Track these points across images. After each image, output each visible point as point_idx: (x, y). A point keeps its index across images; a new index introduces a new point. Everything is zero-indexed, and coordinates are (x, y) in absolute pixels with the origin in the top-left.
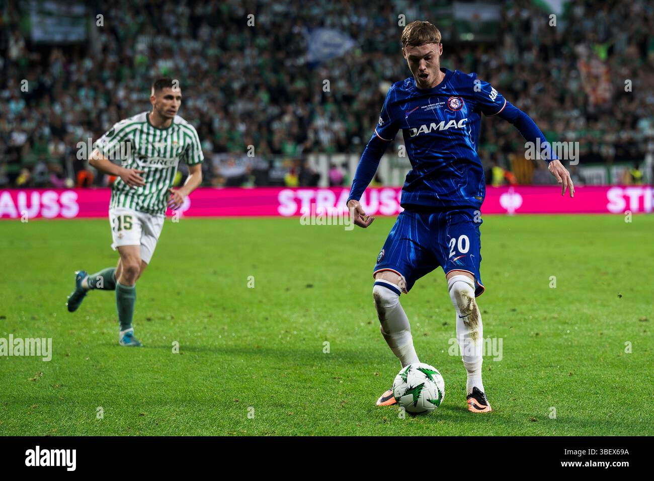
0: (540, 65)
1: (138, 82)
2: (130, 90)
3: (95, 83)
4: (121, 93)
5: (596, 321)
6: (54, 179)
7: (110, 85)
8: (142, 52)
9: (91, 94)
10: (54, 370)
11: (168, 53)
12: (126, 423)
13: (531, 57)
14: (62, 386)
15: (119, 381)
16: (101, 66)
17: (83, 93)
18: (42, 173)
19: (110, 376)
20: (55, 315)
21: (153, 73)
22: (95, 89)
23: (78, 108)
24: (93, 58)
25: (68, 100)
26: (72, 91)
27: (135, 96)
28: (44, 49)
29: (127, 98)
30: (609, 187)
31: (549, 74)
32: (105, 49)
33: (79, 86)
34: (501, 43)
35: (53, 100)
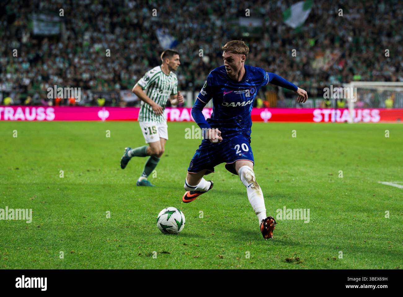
0: (281, 49)
1: (84, 55)
2: (80, 58)
3: (64, 55)
4: (76, 60)
5: (307, 175)
6: (43, 101)
7: (71, 56)
8: (87, 40)
9: (62, 60)
10: (42, 194)
11: (99, 41)
12: (76, 221)
13: (277, 45)
14: (46, 202)
15: (73, 201)
16: (67, 47)
17: (58, 60)
18: (37, 99)
19: (69, 198)
20: (43, 168)
21: (92, 50)
22: (64, 58)
23: (55, 67)
24: (63, 43)
25: (50, 63)
26: (52, 58)
27: (83, 62)
28: (39, 39)
29: (79, 62)
30: (314, 109)
31: (285, 53)
32: (69, 38)
33: (56, 56)
34: (262, 37)
35: (43, 63)
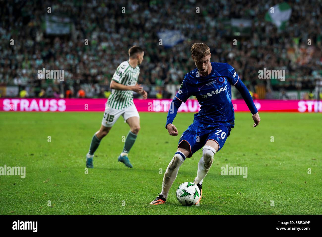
0: (269, 47)
1: (93, 52)
2: (89, 56)
3: (74, 52)
4: (85, 57)
5: (293, 159)
6: (55, 94)
7: (80, 53)
8: (95, 39)
9: (72, 57)
10: (55, 178)
11: (106, 40)
12: (86, 201)
13: (265, 43)
14: (58, 185)
15: (83, 183)
16: (76, 45)
17: (68, 57)
18: (50, 92)
19: (79, 181)
20: (55, 154)
21: (99, 48)
22: (74, 55)
23: (66, 63)
24: (73, 41)
25: (62, 60)
26: (64, 55)
27: (91, 58)
28: (50, 38)
29: (88, 59)
30: (299, 101)
31: (272, 50)
32: (78, 37)
33: (67, 53)
34: (252, 36)
35: (55, 59)
